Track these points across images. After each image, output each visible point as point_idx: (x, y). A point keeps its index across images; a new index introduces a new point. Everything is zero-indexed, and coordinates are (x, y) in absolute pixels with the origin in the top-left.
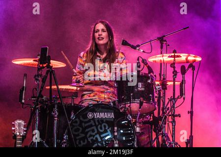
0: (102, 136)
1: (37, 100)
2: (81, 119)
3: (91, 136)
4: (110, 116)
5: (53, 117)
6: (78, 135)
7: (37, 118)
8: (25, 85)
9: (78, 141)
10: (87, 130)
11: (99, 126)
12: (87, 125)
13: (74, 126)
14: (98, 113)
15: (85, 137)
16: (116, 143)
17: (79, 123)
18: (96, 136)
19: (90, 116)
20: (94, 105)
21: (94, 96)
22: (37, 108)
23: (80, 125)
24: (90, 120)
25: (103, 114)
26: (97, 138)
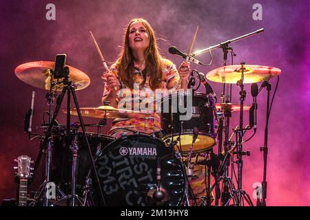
0: (139, 180)
1: (50, 129)
2: (111, 155)
3: (123, 180)
4: (152, 152)
5: (71, 153)
6: (106, 178)
7: (50, 153)
8: (32, 108)
9: (106, 186)
10: (118, 172)
11: (136, 166)
12: (118, 164)
13: (100, 166)
14: (135, 149)
15: (116, 182)
16: (159, 190)
17: (107, 161)
18: (130, 181)
19: (123, 151)
20: (129, 137)
21: (130, 124)
22: (50, 140)
23: (110, 164)
24: (122, 158)
25: (141, 149)
26: (132, 183)
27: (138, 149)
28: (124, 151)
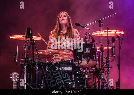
0: (65, 81)
1: (25, 60)
2: (52, 71)
3: (58, 81)
5: (35, 70)
6: (51, 81)
7: (26, 71)
8: (17, 51)
9: (50, 84)
10: (56, 78)
11: (63, 75)
12: (55, 74)
14: (62, 67)
15: (55, 82)
16: (74, 85)
17: (51, 73)
18: (61, 81)
21: (60, 57)
22: (25, 65)
23: (52, 75)
24: (57, 72)
25: (65, 67)
26: (62, 82)
27: (64, 67)
28: (58, 69)
